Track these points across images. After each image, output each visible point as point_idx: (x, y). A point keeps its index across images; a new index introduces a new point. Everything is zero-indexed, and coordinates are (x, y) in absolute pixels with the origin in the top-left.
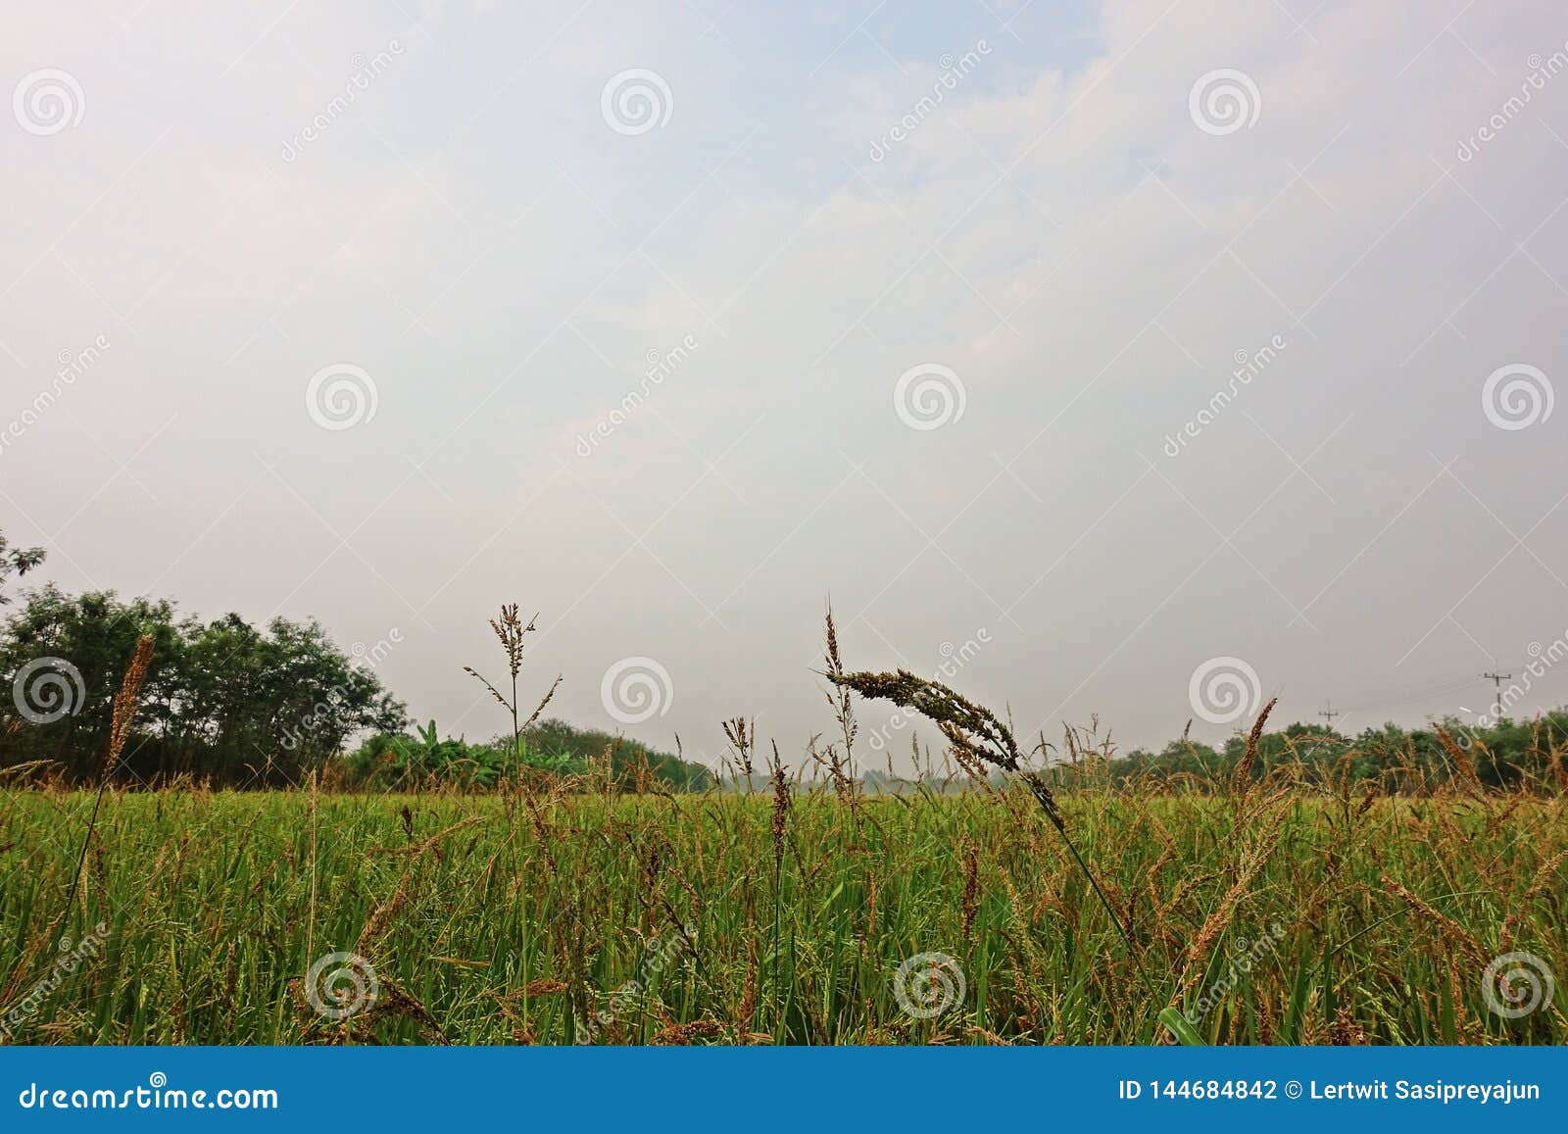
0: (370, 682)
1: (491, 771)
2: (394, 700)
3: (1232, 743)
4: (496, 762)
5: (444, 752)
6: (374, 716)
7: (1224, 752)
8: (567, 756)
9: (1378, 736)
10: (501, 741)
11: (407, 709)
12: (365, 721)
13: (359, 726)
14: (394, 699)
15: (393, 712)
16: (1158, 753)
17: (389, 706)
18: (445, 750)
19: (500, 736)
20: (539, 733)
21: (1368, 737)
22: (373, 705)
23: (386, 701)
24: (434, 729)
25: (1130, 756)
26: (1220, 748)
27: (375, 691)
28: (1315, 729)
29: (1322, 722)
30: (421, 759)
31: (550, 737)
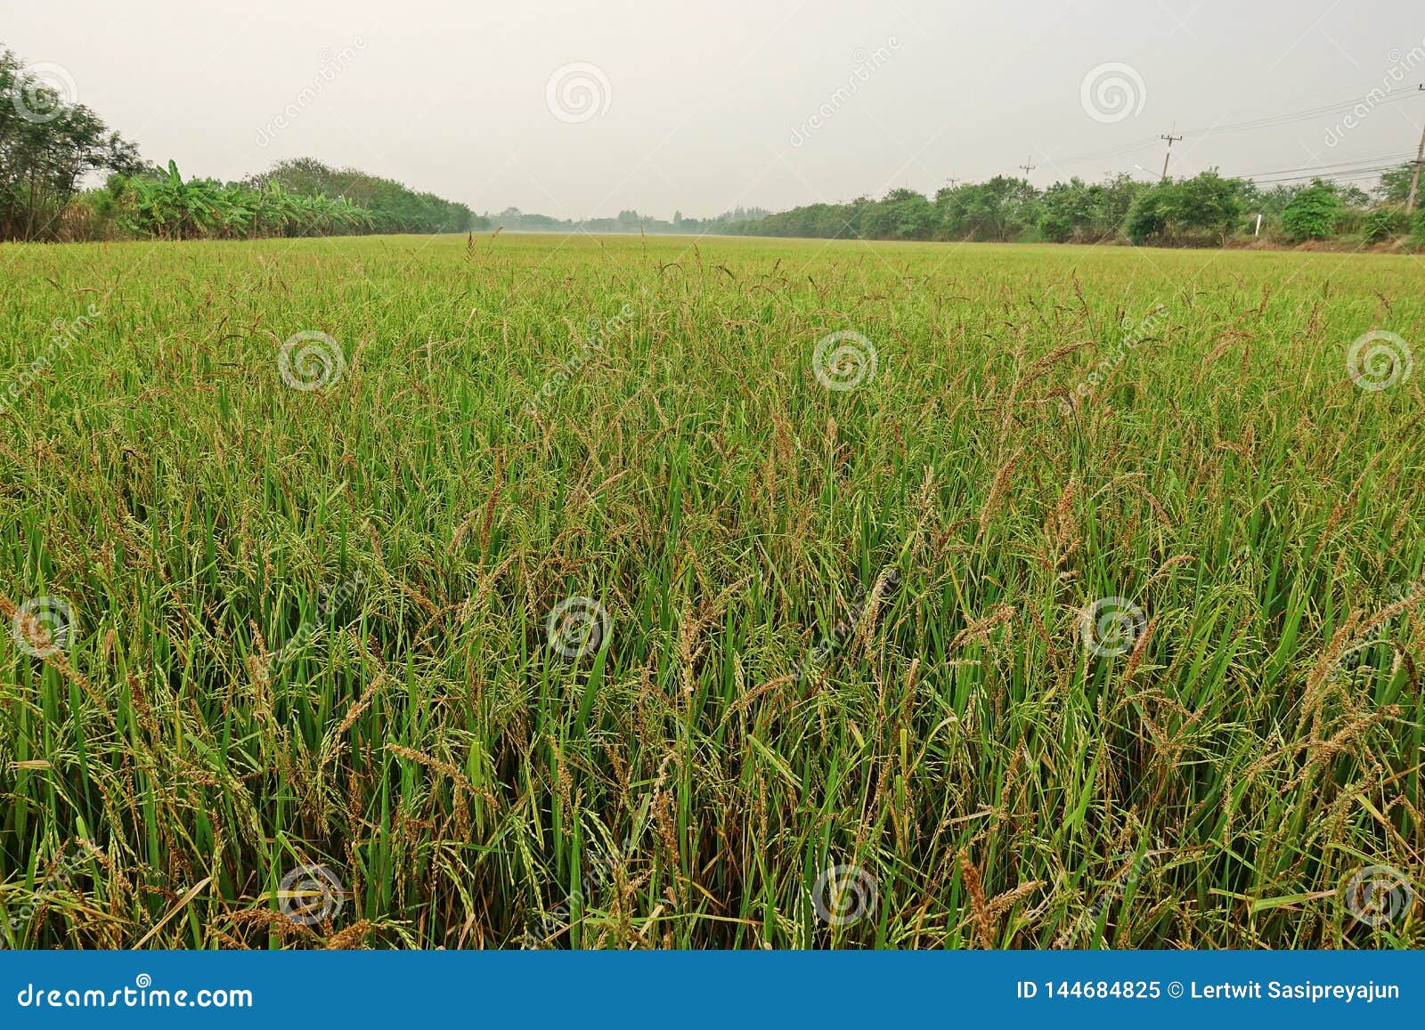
0: (90, 120)
1: (247, 212)
2: (123, 140)
3: (942, 193)
4: (249, 204)
5: (191, 193)
6: (105, 156)
7: (935, 200)
8: (322, 196)
9: (1064, 188)
10: (253, 180)
11: (139, 149)
12: (96, 162)
13: (91, 166)
14: (123, 137)
15: (126, 152)
16: (879, 200)
17: (118, 145)
18: (191, 191)
19: (253, 175)
20: (293, 172)
21: (1055, 190)
22: (102, 144)
23: (114, 140)
24: (176, 169)
25: (856, 202)
26: (931, 197)
27: (100, 129)
28: (1013, 182)
29: (1020, 176)
30: (169, 200)
31: (305, 176)
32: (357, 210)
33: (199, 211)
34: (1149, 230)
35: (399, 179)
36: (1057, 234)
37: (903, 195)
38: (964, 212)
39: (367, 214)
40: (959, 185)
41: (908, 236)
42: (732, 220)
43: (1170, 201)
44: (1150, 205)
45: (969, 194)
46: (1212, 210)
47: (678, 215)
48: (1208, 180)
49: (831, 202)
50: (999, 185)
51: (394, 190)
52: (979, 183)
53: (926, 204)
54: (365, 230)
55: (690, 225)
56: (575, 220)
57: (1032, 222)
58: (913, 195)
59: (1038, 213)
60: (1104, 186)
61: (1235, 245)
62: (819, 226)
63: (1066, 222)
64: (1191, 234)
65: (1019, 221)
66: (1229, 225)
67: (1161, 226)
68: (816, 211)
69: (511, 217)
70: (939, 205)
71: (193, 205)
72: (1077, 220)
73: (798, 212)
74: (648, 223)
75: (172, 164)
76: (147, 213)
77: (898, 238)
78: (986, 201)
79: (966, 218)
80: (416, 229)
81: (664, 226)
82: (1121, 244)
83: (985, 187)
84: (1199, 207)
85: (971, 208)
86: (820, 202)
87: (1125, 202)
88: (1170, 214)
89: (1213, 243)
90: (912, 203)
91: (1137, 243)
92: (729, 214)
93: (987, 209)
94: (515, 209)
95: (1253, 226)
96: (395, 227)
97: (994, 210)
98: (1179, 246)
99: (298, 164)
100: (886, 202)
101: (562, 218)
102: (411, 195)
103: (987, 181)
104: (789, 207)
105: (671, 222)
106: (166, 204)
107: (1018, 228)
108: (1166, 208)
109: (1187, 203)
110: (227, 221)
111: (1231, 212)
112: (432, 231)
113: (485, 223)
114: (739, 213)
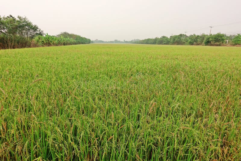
0: (37, 27)
1: (58, 41)
3: (171, 37)
6: (38, 33)
8: (68, 38)
9: (192, 36)
11: (43, 32)
16: (159, 38)
17: (40, 31)
18: (50, 38)
22: (38, 31)
27: (38, 29)
28: (183, 35)
29: (185, 34)
30: (46, 39)
31: (65, 35)
32: (74, 40)
33: (51, 41)
34: (208, 43)
35: (80, 35)
36: (191, 44)
37: (164, 37)
38: (175, 40)
39: (75, 41)
40: (174, 35)
41: (165, 44)
42: (134, 41)
43: (212, 38)
44: (209, 39)
45: (176, 37)
46: (219, 39)
47: (124, 40)
48: (219, 34)
49: (151, 38)
50: (181, 35)
51: (79, 37)
52: (177, 35)
53: (168, 38)
54: (75, 44)
55: (127, 42)
56: (107, 41)
57: (187, 42)
58: (165, 37)
59: (188, 40)
60: (199, 35)
61: (223, 45)
62: (149, 42)
63: (193, 42)
64: (215, 44)
65: (185, 41)
66: (223, 42)
67: (210, 42)
68: (148, 40)
69: (97, 41)
70: (170, 39)
71: (50, 40)
72: (195, 41)
73: (145, 40)
74: (119, 42)
75: (47, 33)
76: (43, 41)
77: (163, 44)
78: (179, 38)
79: (175, 41)
80: (82, 43)
81: (122, 42)
82: (203, 45)
83: (179, 36)
84: (217, 39)
85: (176, 39)
86: (149, 38)
87: (204, 38)
88: (212, 40)
89: (219, 45)
90: (166, 38)
91: (206, 45)
92: (133, 40)
93: (179, 39)
94: (97, 39)
95: (226, 42)
96: (79, 43)
97: (180, 40)
98: (214, 46)
99: (64, 33)
100: (161, 38)
101: (105, 41)
102: (82, 38)
103: (179, 34)
104: (144, 39)
105: (123, 41)
106: (46, 40)
107: (185, 43)
108: (211, 39)
109: (215, 38)
110: (55, 42)
111: (223, 40)
112: (85, 44)
113: (92, 42)
114: (135, 40)
